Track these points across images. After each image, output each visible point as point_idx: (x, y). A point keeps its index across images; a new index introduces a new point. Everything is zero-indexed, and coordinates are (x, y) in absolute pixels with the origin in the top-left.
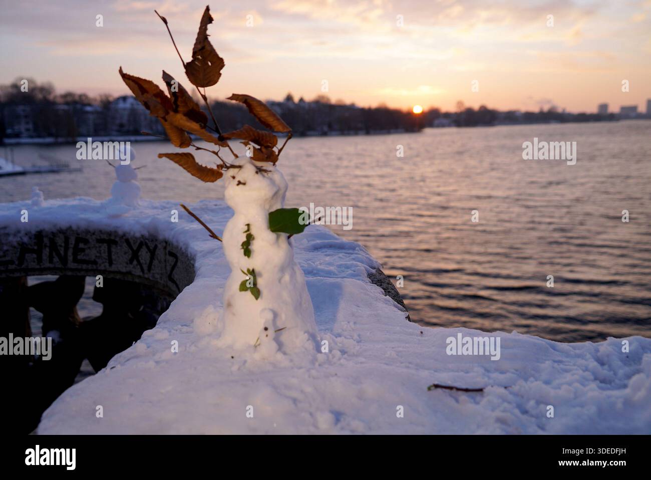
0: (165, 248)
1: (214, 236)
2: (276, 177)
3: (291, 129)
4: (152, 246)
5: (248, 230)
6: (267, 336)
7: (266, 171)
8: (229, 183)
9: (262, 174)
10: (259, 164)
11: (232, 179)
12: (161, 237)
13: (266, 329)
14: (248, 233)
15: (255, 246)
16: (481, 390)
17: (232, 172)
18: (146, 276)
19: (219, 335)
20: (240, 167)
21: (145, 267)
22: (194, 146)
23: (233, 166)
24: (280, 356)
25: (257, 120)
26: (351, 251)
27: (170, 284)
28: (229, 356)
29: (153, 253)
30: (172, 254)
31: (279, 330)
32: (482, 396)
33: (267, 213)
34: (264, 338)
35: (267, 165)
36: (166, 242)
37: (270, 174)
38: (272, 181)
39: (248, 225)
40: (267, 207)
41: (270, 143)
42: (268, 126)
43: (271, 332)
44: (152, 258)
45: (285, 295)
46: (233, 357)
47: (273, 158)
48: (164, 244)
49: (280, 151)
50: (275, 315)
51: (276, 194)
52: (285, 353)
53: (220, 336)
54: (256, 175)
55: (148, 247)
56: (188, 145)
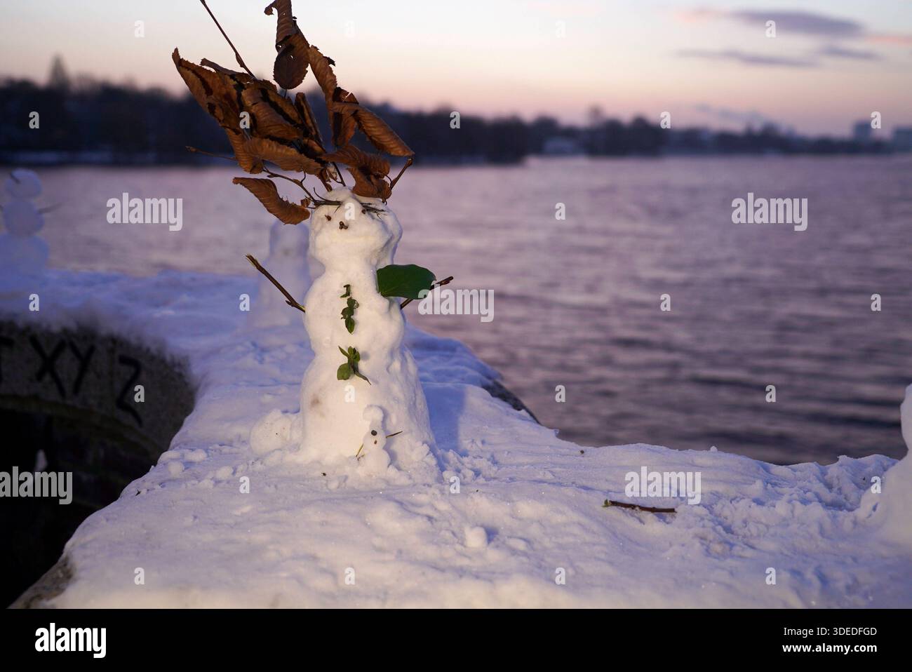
0: (112, 351)
1: (292, 303)
2: (389, 219)
3: (414, 153)
4: (83, 348)
5: (348, 294)
6: (376, 442)
7: (375, 210)
8: (322, 227)
9: (369, 214)
10: (365, 200)
11: (326, 220)
12: (103, 332)
13: (374, 433)
14: (348, 297)
15: (360, 315)
16: (672, 510)
17: (325, 210)
18: (69, 402)
19: (296, 448)
20: (339, 204)
21: (68, 387)
22: (268, 172)
23: (328, 202)
24: (392, 472)
25: (368, 140)
26: (448, 353)
27: (120, 414)
28: (319, 473)
29: (85, 361)
30: (124, 360)
31: (391, 436)
32: (674, 517)
33: (375, 270)
34: (370, 446)
35: (376, 203)
36: (115, 342)
37: (381, 215)
38: (384, 226)
39: (348, 287)
40: (374, 261)
41: (379, 171)
42: (380, 147)
43: (380, 438)
44: (83, 369)
45: (396, 388)
46: (324, 474)
47: (384, 192)
48: (110, 344)
49: (394, 183)
50: (386, 415)
51: (388, 243)
52: (399, 469)
53: (299, 449)
54: (363, 216)
55: (75, 350)
56: (260, 170)
